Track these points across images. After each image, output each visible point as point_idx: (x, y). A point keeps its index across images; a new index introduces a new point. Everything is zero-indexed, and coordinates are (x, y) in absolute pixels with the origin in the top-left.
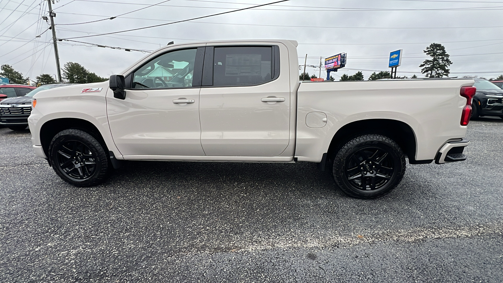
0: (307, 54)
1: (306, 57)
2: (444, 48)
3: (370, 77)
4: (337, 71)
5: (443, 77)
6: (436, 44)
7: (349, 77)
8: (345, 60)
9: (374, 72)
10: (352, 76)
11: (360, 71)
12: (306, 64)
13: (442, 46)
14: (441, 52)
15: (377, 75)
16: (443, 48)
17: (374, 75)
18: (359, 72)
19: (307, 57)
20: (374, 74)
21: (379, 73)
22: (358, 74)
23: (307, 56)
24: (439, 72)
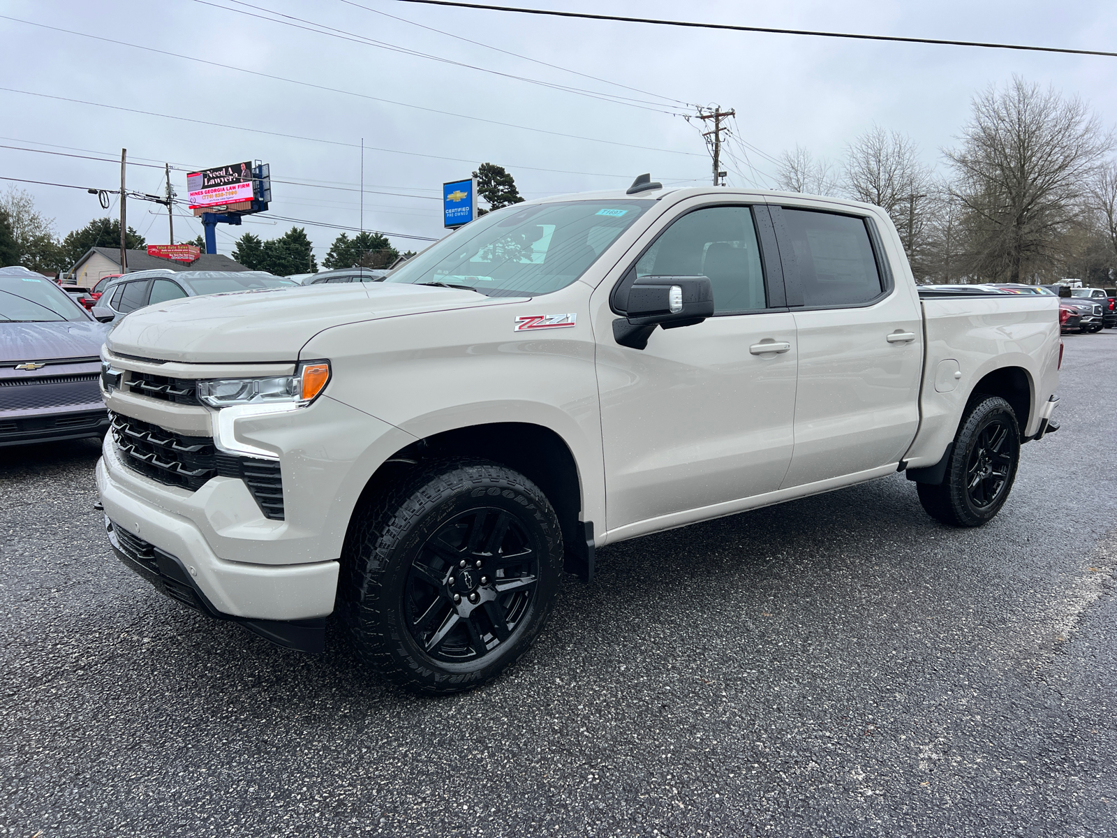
0: (124, 151)
1: (123, 158)
2: (513, 182)
3: (332, 250)
4: (238, 222)
5: (521, 262)
6: (493, 167)
7: (263, 245)
8: (266, 186)
9: (342, 231)
10: (274, 243)
11: (299, 227)
12: (126, 187)
13: (506, 173)
14: (505, 189)
15: (352, 242)
16: (509, 181)
17: (344, 243)
18: (295, 230)
19: (127, 160)
20: (343, 239)
21: (358, 237)
22: (292, 235)
23: (127, 154)
24: (511, 247)
